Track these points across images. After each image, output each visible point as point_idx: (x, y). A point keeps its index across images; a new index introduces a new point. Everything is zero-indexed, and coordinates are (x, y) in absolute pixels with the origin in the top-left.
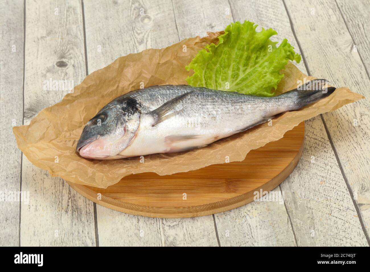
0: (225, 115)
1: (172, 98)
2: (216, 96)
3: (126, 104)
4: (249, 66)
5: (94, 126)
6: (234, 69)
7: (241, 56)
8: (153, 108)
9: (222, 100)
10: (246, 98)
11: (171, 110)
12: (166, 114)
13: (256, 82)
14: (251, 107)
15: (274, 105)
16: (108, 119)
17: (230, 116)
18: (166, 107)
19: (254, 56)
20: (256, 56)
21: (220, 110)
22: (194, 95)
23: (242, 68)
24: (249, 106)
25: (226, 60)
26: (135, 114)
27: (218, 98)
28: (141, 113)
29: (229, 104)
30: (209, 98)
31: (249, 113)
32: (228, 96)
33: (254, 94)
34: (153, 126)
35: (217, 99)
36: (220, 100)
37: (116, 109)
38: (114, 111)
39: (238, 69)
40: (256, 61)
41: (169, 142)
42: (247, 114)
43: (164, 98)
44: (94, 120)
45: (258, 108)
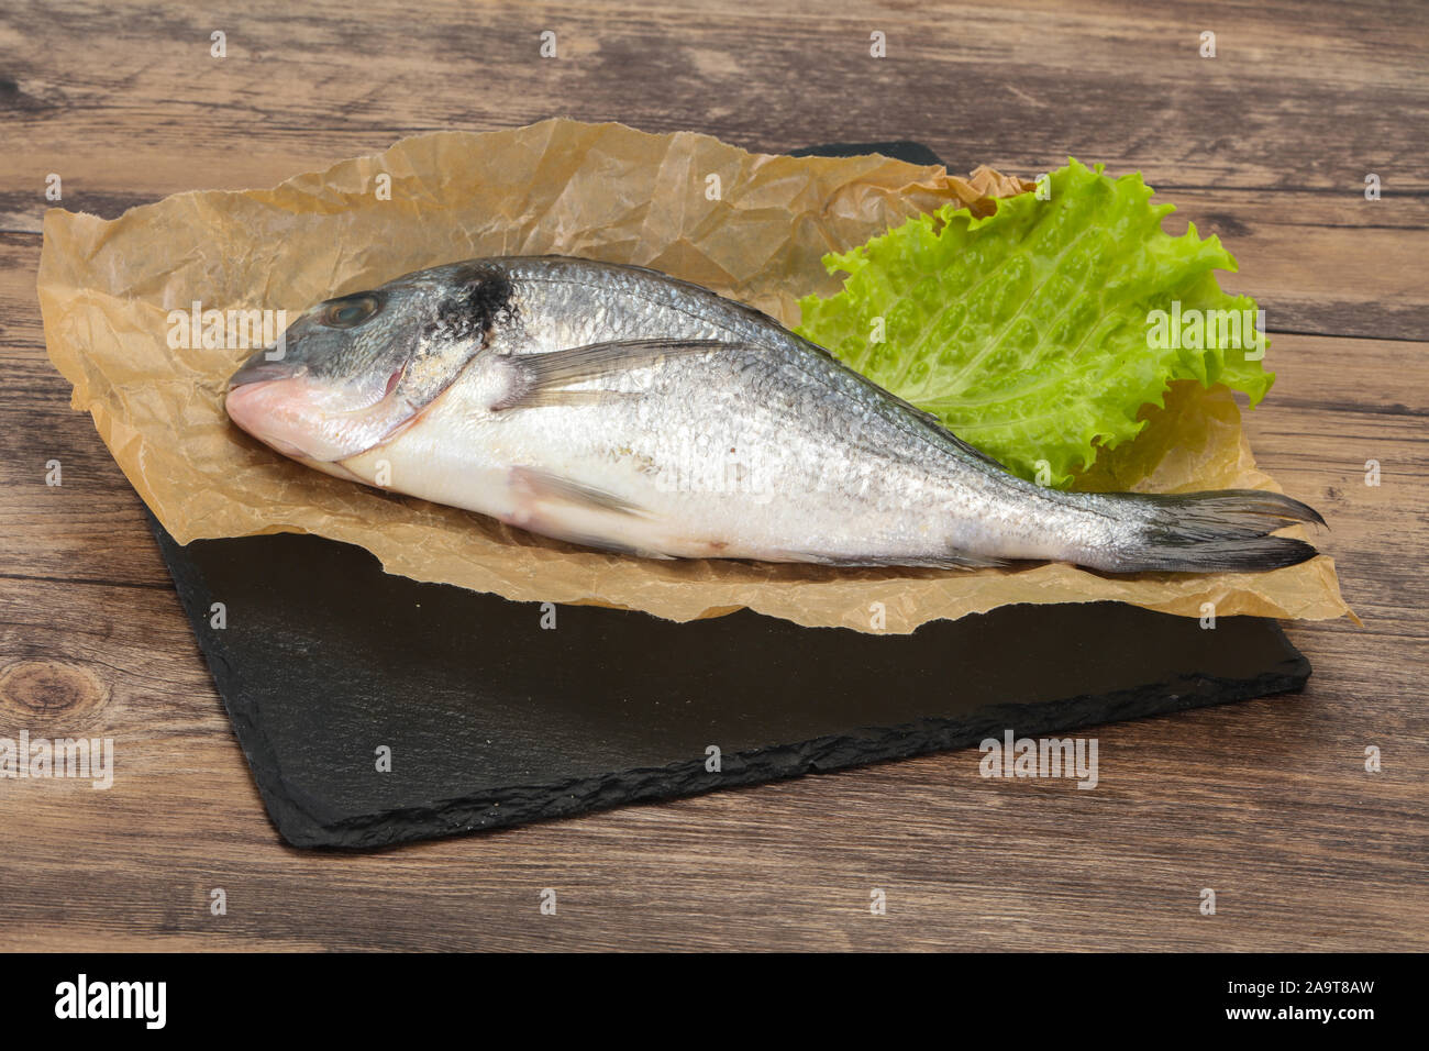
1: (640, 337)
3: (469, 294)
5: (321, 327)
11: (602, 377)
12: (569, 383)
13: (1028, 412)
14: (917, 491)
15: (1022, 521)
18: (589, 361)
24: (917, 484)
25: (1001, 292)
26: (463, 343)
28: (487, 346)
29: (840, 445)
30: (781, 395)
31: (899, 509)
32: (866, 417)
33: (994, 451)
34: (495, 409)
36: (814, 418)
37: (426, 296)
38: (413, 303)
41: (525, 489)
42: (887, 509)
43: (611, 324)
44: (335, 308)
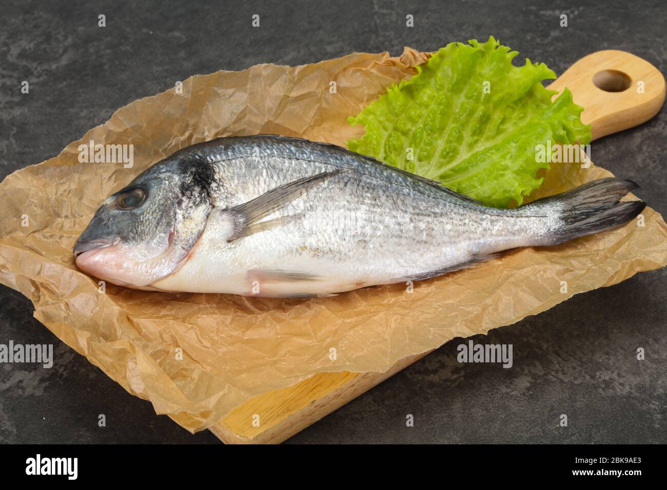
0: (391, 240)
2: (384, 191)
3: (192, 176)
4: (484, 136)
6: (451, 139)
7: (472, 113)
8: (242, 199)
9: (395, 203)
10: (448, 204)
11: (278, 210)
12: (263, 218)
14: (450, 231)
16: (147, 204)
17: (399, 244)
18: (269, 202)
19: (497, 116)
20: (502, 116)
21: (381, 227)
22: (339, 182)
23: (467, 138)
24: (449, 227)
26: (200, 207)
27: (387, 196)
28: (213, 206)
29: (406, 216)
30: (368, 195)
31: (444, 242)
35: (383, 198)
36: (389, 203)
38: (164, 189)
39: (460, 139)
40: (501, 127)
42: (439, 244)
44: (120, 198)
45: (465, 235)
